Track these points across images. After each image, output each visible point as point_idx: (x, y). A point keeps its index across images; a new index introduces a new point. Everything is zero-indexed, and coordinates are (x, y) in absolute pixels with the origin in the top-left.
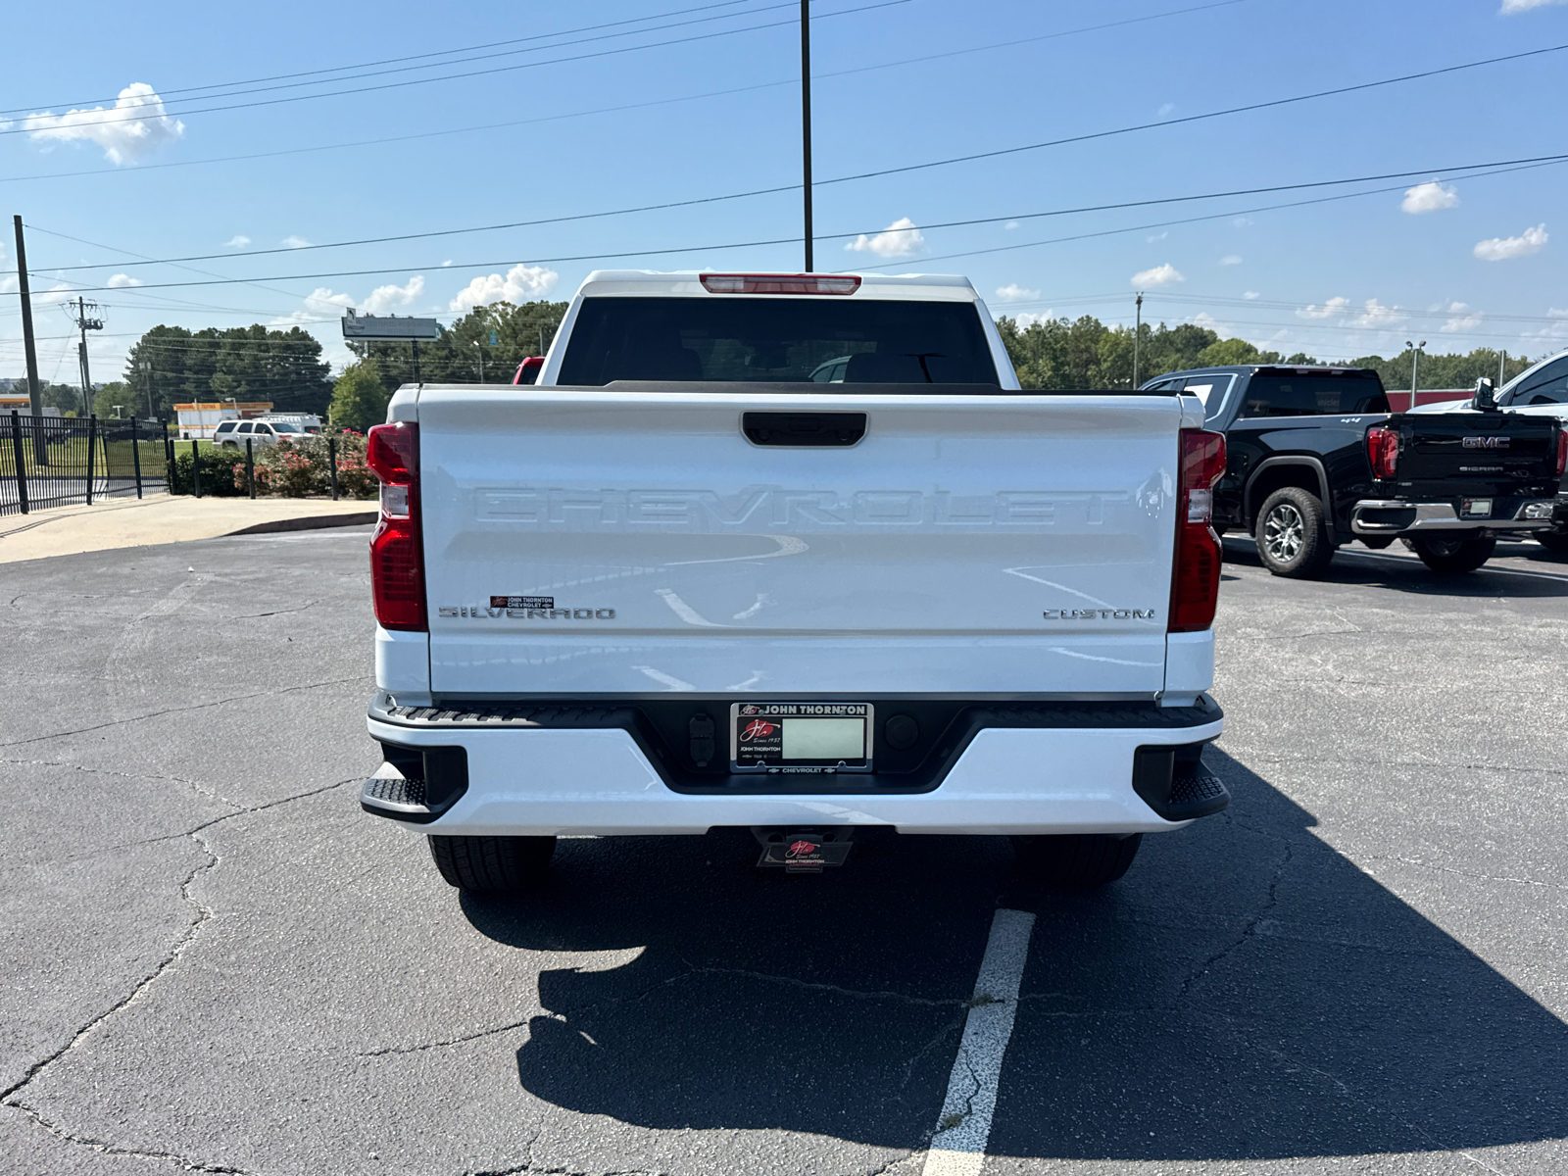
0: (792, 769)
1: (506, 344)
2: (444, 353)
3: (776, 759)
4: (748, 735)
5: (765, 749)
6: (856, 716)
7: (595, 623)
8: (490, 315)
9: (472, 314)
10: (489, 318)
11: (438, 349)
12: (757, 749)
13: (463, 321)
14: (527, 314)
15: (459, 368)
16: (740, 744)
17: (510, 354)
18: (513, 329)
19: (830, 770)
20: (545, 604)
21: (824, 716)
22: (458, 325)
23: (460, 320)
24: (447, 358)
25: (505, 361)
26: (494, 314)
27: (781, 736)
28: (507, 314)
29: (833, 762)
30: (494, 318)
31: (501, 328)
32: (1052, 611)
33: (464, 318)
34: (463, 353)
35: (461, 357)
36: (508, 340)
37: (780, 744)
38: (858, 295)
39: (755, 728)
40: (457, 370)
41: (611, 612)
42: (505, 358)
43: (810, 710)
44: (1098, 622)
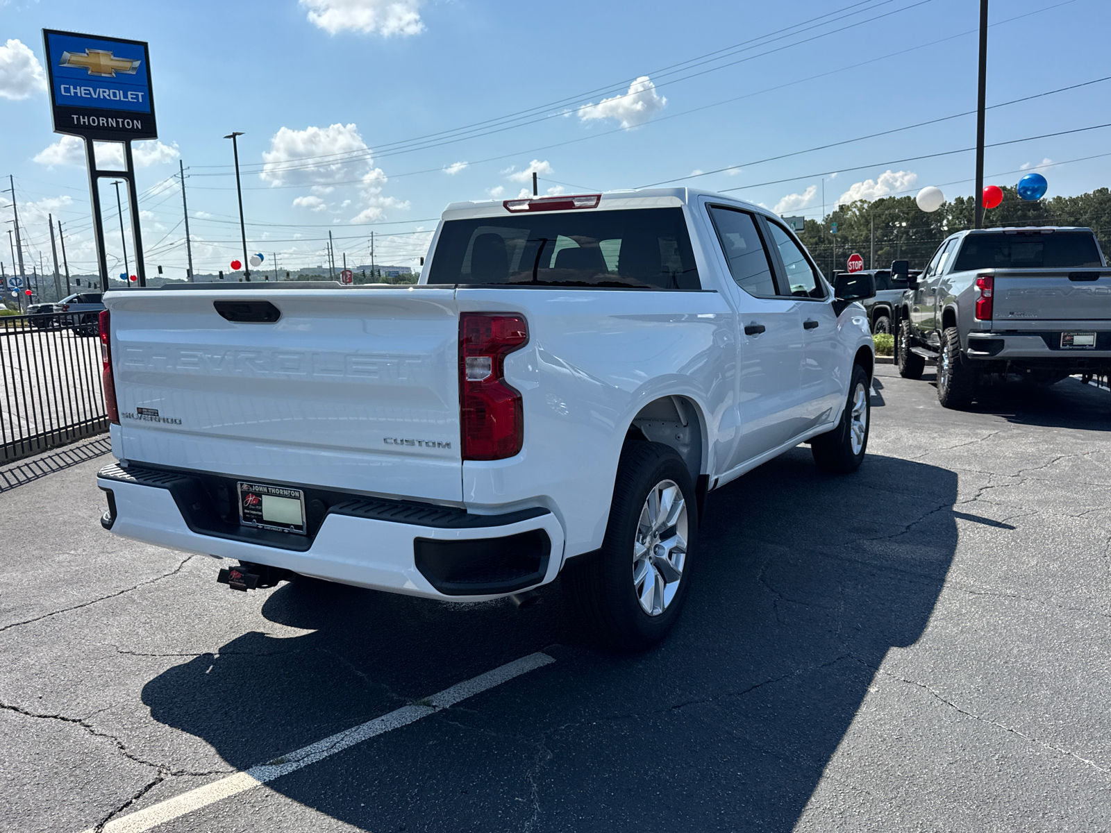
0: (268, 527)
1: (860, 230)
2: (814, 240)
3: (260, 519)
4: (246, 503)
5: (254, 512)
6: (295, 498)
7: (174, 426)
8: (851, 210)
9: (838, 210)
10: (850, 212)
11: (811, 238)
12: (252, 512)
13: (831, 216)
14: (876, 208)
15: (824, 250)
16: (244, 508)
17: (862, 238)
18: (866, 219)
19: (286, 530)
20: (155, 413)
21: (279, 496)
22: (827, 219)
23: (829, 215)
24: (816, 244)
25: (859, 242)
26: (854, 210)
27: (261, 505)
28: (864, 208)
29: (288, 525)
30: (854, 213)
31: (858, 219)
32: (389, 438)
33: (831, 214)
34: (827, 239)
35: (826, 242)
36: (862, 228)
37: (261, 511)
38: (600, 208)
39: (250, 499)
40: (823, 252)
41: (180, 421)
42: (858, 241)
43: (273, 491)
44: (416, 449)
